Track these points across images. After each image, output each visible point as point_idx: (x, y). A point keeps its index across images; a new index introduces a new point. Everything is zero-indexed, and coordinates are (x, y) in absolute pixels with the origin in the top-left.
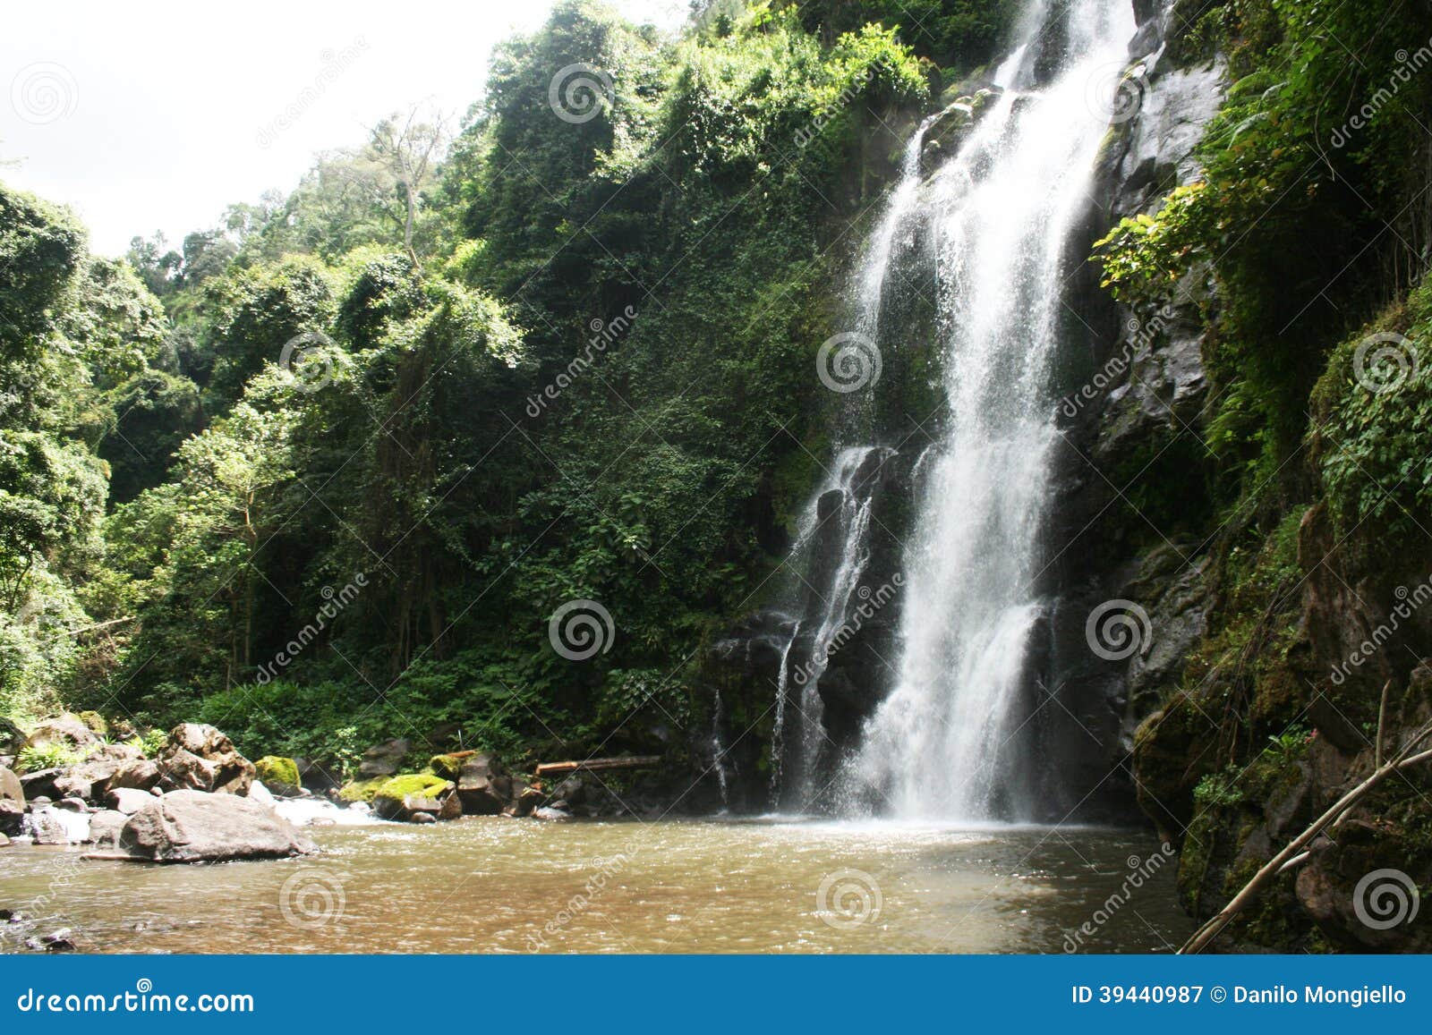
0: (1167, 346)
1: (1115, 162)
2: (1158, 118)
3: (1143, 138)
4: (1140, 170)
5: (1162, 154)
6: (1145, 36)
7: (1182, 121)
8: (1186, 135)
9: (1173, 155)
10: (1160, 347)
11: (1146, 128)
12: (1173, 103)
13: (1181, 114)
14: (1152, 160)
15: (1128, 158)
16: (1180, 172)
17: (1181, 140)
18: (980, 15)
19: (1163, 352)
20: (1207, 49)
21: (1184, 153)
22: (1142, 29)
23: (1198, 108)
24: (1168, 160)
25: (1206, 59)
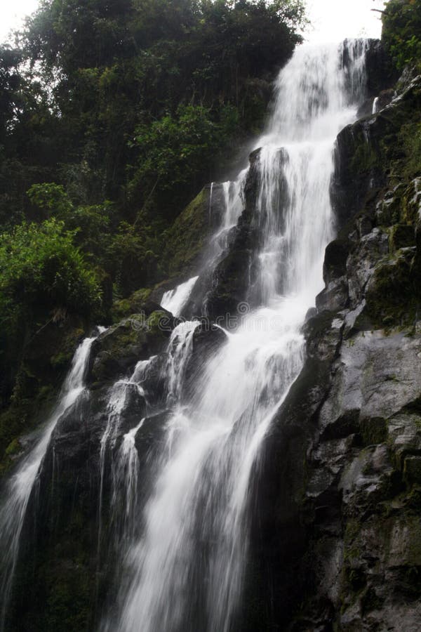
0: (380, 609)
1: (314, 407)
2: (360, 372)
3: (343, 389)
4: (342, 420)
5: (369, 407)
6: (334, 292)
7: (388, 378)
8: (395, 392)
9: (383, 410)
10: (371, 610)
11: (347, 378)
12: (373, 359)
13: (387, 371)
14: (358, 411)
15: (327, 406)
16: (391, 428)
17: (390, 397)
18: (144, 239)
19: (374, 615)
20: (407, 315)
21: (396, 410)
22: (333, 286)
23: (405, 369)
24: (378, 414)
25: (407, 324)
